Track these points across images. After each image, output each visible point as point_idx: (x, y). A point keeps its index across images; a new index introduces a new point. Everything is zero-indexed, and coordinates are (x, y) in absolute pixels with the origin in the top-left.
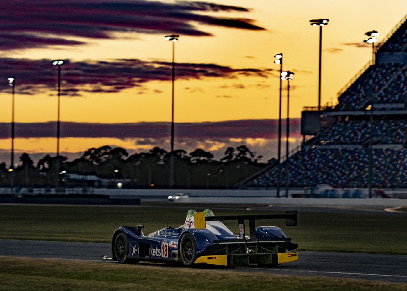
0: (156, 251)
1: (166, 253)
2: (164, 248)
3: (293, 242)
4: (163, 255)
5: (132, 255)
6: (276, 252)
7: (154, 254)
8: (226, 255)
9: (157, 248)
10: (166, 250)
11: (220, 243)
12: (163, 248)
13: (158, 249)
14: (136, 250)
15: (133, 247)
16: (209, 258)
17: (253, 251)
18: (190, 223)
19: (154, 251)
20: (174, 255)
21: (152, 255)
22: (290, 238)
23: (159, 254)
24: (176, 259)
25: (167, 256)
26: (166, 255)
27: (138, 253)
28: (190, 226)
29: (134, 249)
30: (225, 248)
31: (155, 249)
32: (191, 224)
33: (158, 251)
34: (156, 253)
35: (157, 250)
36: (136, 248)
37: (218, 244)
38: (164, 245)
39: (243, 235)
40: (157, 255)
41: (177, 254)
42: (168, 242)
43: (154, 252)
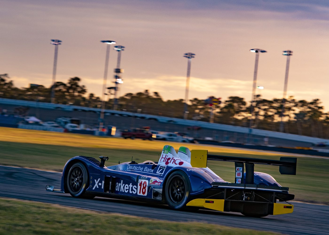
0: (129, 187)
1: (144, 191)
2: (142, 185)
3: (290, 192)
4: (140, 193)
5: (94, 189)
6: (272, 201)
7: (126, 190)
8: (224, 200)
9: (131, 184)
10: (144, 188)
11: (219, 186)
12: (140, 185)
13: (133, 185)
14: (100, 184)
15: (95, 180)
16: (207, 202)
17: (249, 198)
18: (166, 160)
19: (127, 187)
20: (156, 194)
21: (123, 191)
22: (287, 188)
23: (133, 191)
24: (159, 198)
25: (146, 194)
26: (144, 193)
27: (103, 188)
28: (167, 163)
29: (97, 183)
30: (223, 192)
31: (129, 184)
32: (169, 161)
33: (132, 188)
34: (129, 190)
35: (131, 186)
36: (100, 182)
37: (217, 187)
38: (142, 182)
39: (240, 179)
40: (131, 192)
41: (161, 193)
42: (149, 179)
43: (125, 188)
